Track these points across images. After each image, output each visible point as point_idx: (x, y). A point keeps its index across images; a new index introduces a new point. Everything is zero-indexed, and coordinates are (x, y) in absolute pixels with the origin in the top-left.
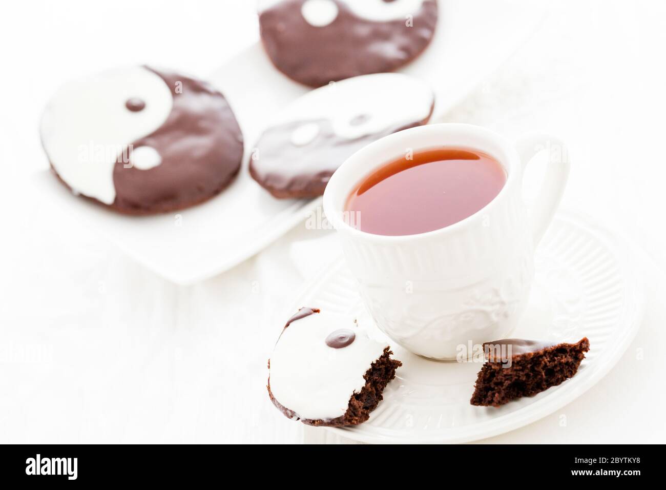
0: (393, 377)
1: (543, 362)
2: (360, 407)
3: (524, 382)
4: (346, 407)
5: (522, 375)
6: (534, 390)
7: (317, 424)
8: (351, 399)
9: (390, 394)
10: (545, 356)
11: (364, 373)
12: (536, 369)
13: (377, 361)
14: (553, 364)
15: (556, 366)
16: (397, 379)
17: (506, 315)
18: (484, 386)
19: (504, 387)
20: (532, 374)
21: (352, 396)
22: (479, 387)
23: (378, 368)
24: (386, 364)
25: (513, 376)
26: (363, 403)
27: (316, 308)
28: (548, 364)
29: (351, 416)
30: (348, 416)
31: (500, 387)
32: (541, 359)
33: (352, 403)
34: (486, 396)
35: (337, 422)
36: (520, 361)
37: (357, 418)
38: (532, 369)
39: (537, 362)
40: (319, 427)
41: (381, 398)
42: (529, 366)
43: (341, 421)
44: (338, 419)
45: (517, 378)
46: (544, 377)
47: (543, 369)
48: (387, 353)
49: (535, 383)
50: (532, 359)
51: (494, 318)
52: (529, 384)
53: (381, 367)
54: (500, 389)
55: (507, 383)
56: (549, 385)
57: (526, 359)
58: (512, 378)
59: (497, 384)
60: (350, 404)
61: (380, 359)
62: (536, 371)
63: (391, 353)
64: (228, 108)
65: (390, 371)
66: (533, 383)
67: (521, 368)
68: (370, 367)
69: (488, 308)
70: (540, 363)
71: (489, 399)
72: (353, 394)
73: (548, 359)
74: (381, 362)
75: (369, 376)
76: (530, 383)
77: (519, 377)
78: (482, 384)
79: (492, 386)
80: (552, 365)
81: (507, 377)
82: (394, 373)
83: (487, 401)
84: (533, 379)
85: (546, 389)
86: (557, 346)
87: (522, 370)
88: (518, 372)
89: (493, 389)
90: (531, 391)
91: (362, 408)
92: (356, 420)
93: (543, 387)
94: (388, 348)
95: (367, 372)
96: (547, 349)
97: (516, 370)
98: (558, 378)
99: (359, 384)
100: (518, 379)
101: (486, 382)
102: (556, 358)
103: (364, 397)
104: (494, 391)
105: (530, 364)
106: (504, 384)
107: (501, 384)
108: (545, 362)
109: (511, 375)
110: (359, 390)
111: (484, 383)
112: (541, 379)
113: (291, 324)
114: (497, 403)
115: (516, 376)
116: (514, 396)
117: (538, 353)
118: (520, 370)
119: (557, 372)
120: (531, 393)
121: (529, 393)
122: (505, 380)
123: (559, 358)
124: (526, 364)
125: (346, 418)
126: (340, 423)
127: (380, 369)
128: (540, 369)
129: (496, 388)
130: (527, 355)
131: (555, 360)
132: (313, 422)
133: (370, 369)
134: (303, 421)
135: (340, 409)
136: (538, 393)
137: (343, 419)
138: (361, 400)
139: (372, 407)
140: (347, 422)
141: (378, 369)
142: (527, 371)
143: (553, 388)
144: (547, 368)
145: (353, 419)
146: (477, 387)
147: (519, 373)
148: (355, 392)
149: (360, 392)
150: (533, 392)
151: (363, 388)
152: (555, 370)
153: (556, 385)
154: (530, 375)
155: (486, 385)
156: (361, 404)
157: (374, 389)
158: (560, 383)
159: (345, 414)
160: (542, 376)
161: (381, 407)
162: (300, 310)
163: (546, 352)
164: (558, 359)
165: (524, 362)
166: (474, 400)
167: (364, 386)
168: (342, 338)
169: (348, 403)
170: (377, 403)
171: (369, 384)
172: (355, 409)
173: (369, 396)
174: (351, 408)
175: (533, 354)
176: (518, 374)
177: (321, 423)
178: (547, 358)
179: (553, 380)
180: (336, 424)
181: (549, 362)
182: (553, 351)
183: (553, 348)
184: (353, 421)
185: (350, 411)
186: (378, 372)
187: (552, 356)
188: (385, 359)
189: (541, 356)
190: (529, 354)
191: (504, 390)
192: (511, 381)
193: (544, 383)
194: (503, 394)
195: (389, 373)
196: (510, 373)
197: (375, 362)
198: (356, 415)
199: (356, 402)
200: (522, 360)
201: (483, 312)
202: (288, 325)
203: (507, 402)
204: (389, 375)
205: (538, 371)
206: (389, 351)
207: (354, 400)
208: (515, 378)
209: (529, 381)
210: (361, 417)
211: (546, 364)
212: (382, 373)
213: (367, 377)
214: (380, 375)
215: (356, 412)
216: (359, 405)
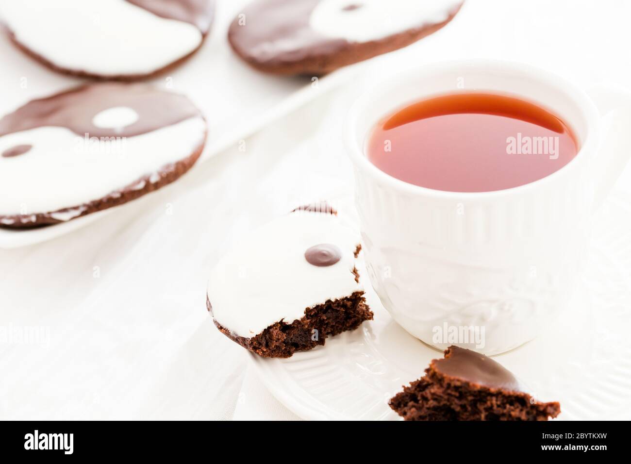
1: (489, 403)
2: (279, 339)
3: (459, 412)
4: (259, 330)
5: (456, 404)
7: (223, 332)
8: (274, 325)
10: (496, 397)
11: (312, 305)
12: (478, 405)
13: (337, 300)
14: (501, 411)
15: (503, 415)
18: (413, 392)
19: (428, 406)
20: (469, 409)
21: (276, 325)
22: (408, 391)
23: (336, 308)
25: (443, 399)
26: (285, 338)
28: (495, 407)
29: (260, 344)
30: (255, 342)
31: (425, 404)
32: (489, 398)
33: (271, 330)
34: (406, 405)
35: (242, 342)
36: (460, 387)
37: (266, 350)
38: (474, 404)
39: (483, 399)
40: (224, 335)
41: (322, 343)
42: (470, 398)
43: (246, 343)
44: (244, 339)
45: (448, 404)
47: (486, 410)
48: (357, 297)
53: (338, 309)
55: (432, 403)
57: (469, 389)
58: (441, 400)
59: (423, 398)
60: (267, 331)
61: (343, 300)
62: (476, 407)
63: (364, 299)
65: (350, 318)
67: (457, 394)
68: (324, 302)
70: (485, 402)
71: (406, 409)
72: (279, 321)
73: (499, 403)
74: (342, 303)
75: (317, 312)
77: (451, 404)
78: (414, 389)
79: (419, 398)
80: (499, 411)
81: (435, 397)
82: (357, 323)
83: (403, 411)
84: (470, 415)
86: (518, 393)
87: (459, 399)
88: (453, 398)
89: (416, 401)
91: (280, 341)
92: (264, 352)
94: (362, 293)
95: (316, 306)
96: (502, 391)
97: (449, 394)
99: (294, 314)
101: (418, 389)
102: (508, 406)
103: (295, 332)
104: (416, 404)
105: (473, 396)
106: (429, 403)
107: (425, 399)
108: (492, 404)
109: (441, 396)
110: (289, 321)
111: (416, 389)
115: (448, 401)
118: (455, 397)
122: (432, 399)
123: (512, 408)
124: (468, 394)
125: (252, 343)
126: (245, 345)
127: (337, 311)
128: (481, 407)
129: (420, 402)
131: (505, 408)
132: (221, 328)
133: (322, 305)
134: (214, 321)
135: (253, 329)
137: (249, 341)
138: (286, 333)
139: (304, 347)
140: (251, 348)
141: (335, 310)
142: (465, 402)
144: (491, 411)
145: (259, 349)
146: (405, 389)
147: (453, 400)
148: (284, 321)
149: (290, 323)
151: (296, 321)
155: (416, 391)
157: (314, 329)
159: (253, 338)
160: (481, 417)
163: (499, 394)
164: (509, 408)
165: (465, 391)
166: (393, 401)
167: (299, 319)
168: (324, 255)
169: (266, 328)
172: (271, 339)
174: (266, 336)
175: (479, 388)
176: (450, 400)
177: (227, 332)
178: (497, 401)
181: (498, 406)
182: (510, 396)
183: (512, 393)
184: (257, 351)
185: (264, 338)
186: (334, 313)
187: (505, 401)
188: (349, 303)
189: (491, 395)
190: (474, 386)
191: (428, 409)
192: (439, 403)
195: (348, 320)
196: (440, 394)
197: (333, 300)
198: (267, 346)
199: (276, 332)
200: (464, 387)
204: (349, 323)
205: (479, 410)
206: (363, 296)
207: (276, 329)
208: (445, 402)
209: (463, 414)
210: (274, 351)
211: (492, 406)
212: (339, 316)
213: (313, 312)
214: (337, 317)
215: (269, 342)
216: (278, 336)
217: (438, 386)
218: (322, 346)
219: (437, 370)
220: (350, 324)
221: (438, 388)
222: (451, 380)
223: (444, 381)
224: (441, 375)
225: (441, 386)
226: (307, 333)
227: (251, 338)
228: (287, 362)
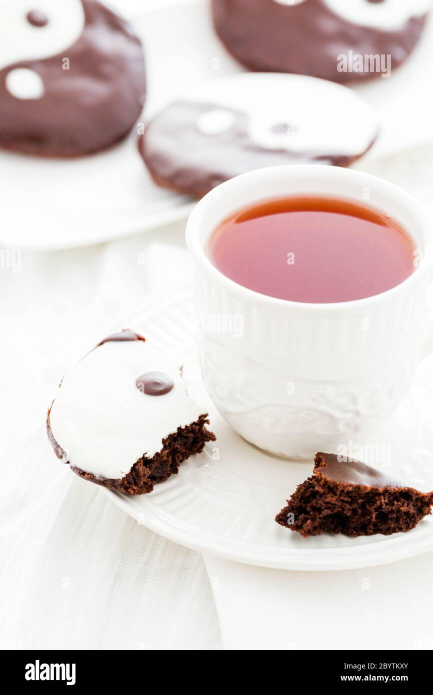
0: (199, 450)
1: (378, 502)
2: (144, 475)
3: (347, 517)
4: (127, 470)
5: (347, 508)
6: (354, 531)
7: (87, 478)
8: (138, 462)
9: (188, 469)
10: (385, 497)
11: (165, 436)
12: (368, 507)
13: (186, 427)
14: (390, 508)
15: (392, 512)
16: (205, 455)
17: (356, 428)
18: (298, 505)
19: (321, 516)
20: (360, 511)
21: (140, 459)
22: (292, 504)
23: (185, 435)
24: (196, 433)
25: (336, 507)
26: (150, 472)
27: (142, 335)
28: (384, 506)
29: (129, 483)
30: (126, 482)
31: (317, 514)
32: (377, 498)
33: (136, 467)
34: (296, 518)
35: (110, 484)
36: (351, 492)
37: (136, 488)
38: (363, 506)
39: (371, 500)
40: (88, 481)
41: (175, 471)
42: (360, 501)
43: (115, 485)
44: (113, 481)
45: (341, 510)
46: (374, 520)
47: (376, 510)
48: (202, 420)
49: (362, 523)
50: (367, 493)
51: (341, 427)
52: (353, 522)
53: (188, 435)
54: (316, 516)
55: (326, 512)
56: (376, 531)
57: (359, 492)
58: (334, 508)
59: (314, 509)
60: (133, 469)
61: (191, 425)
62: (366, 509)
63: (207, 422)
64: (142, 60)
65: (198, 443)
66: (359, 522)
67: (350, 500)
68: (175, 431)
69: (337, 414)
70: (375, 502)
71: (298, 522)
72: (142, 456)
73: (386, 501)
74: (190, 428)
75: (171, 442)
76: (354, 520)
77: (344, 510)
78: (297, 502)
79: (308, 509)
80: (388, 509)
81: (330, 505)
82: (203, 446)
84: (360, 517)
85: (371, 534)
86: (402, 488)
87: (350, 503)
88: (345, 504)
89: (307, 513)
90: (352, 530)
91: (146, 477)
92: (134, 490)
93: (368, 531)
94: (206, 416)
95: (169, 436)
96: (389, 488)
97: (343, 501)
98: (390, 528)
99: (154, 448)
100: (342, 512)
101: (303, 501)
102: (396, 502)
103: (156, 464)
104: (308, 516)
105: (363, 499)
106: (323, 512)
107: (319, 510)
108: (381, 503)
109: (334, 504)
110: (150, 455)
111: (300, 501)
112: (370, 521)
113: (106, 344)
114: (305, 532)
115: (341, 507)
116: (331, 529)
117: (377, 490)
118: (347, 502)
119: (391, 519)
120: (352, 533)
121: (350, 532)
122: (326, 508)
123: (399, 503)
124: (358, 498)
125: (123, 483)
126: (114, 486)
127: (186, 437)
128: (372, 509)
129: (312, 513)
130: (362, 488)
131: (393, 505)
132: (83, 474)
133: (175, 434)
134: (72, 467)
135: (120, 470)
136: (360, 535)
137: (119, 483)
138: (149, 468)
139: (162, 479)
140: (122, 489)
141: (185, 437)
142: (356, 506)
143: (379, 536)
144: (381, 510)
145: (130, 488)
146: (290, 503)
147: (345, 506)
148: (146, 456)
149: (152, 457)
150: (355, 532)
151: (157, 454)
152: (390, 516)
153: (385, 534)
154: (358, 511)
155: (301, 504)
156: (148, 472)
157: (170, 459)
158: (390, 534)
159: (124, 478)
160: (372, 517)
161: (172, 482)
162: (124, 330)
163: (386, 491)
164: (397, 505)
165: (356, 495)
166: (281, 517)
167: (159, 452)
168: (157, 384)
169: (133, 466)
170: (169, 476)
171: (167, 451)
172: (138, 475)
173: (162, 465)
174: (134, 474)
175: (369, 489)
176: (343, 506)
177: (91, 477)
178: (384, 499)
179: (383, 527)
180: (110, 486)
181: (386, 504)
182: (395, 493)
183: (397, 489)
184: (129, 490)
185: (131, 477)
186: (183, 440)
187: (392, 498)
188: (197, 428)
189: (379, 494)
190: (365, 488)
191: (319, 518)
192: (332, 511)
193: (371, 527)
194: (316, 524)
195: (196, 445)
196: (334, 502)
197: (183, 427)
198: (136, 484)
199: (141, 468)
200: (355, 492)
201: (331, 417)
202: (102, 344)
203: (319, 534)
204: (196, 447)
205: (369, 511)
206: (206, 419)
207: (141, 465)
208: (339, 509)
209: (353, 519)
210: (142, 487)
211: (381, 505)
212: (187, 443)
213: (168, 442)
214: (185, 444)
215: (137, 480)
216: (144, 472)
217: (331, 494)
218: (176, 474)
219: (328, 480)
220: (198, 448)
221: (332, 497)
222: (344, 487)
223: (337, 489)
224: (334, 483)
225: (335, 494)
226: (163, 464)
227: (121, 479)
228: (150, 497)
